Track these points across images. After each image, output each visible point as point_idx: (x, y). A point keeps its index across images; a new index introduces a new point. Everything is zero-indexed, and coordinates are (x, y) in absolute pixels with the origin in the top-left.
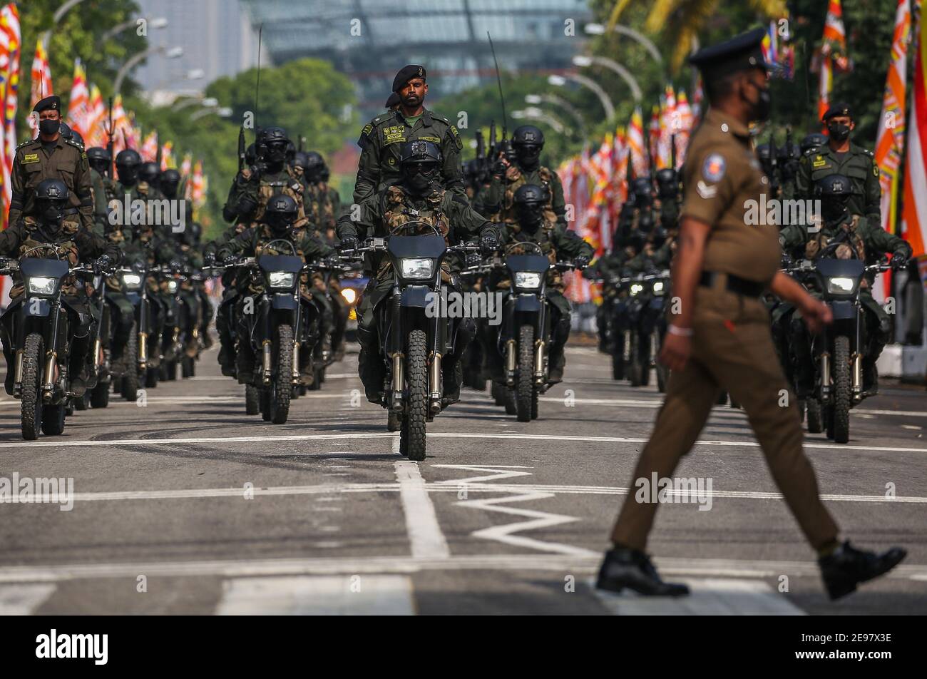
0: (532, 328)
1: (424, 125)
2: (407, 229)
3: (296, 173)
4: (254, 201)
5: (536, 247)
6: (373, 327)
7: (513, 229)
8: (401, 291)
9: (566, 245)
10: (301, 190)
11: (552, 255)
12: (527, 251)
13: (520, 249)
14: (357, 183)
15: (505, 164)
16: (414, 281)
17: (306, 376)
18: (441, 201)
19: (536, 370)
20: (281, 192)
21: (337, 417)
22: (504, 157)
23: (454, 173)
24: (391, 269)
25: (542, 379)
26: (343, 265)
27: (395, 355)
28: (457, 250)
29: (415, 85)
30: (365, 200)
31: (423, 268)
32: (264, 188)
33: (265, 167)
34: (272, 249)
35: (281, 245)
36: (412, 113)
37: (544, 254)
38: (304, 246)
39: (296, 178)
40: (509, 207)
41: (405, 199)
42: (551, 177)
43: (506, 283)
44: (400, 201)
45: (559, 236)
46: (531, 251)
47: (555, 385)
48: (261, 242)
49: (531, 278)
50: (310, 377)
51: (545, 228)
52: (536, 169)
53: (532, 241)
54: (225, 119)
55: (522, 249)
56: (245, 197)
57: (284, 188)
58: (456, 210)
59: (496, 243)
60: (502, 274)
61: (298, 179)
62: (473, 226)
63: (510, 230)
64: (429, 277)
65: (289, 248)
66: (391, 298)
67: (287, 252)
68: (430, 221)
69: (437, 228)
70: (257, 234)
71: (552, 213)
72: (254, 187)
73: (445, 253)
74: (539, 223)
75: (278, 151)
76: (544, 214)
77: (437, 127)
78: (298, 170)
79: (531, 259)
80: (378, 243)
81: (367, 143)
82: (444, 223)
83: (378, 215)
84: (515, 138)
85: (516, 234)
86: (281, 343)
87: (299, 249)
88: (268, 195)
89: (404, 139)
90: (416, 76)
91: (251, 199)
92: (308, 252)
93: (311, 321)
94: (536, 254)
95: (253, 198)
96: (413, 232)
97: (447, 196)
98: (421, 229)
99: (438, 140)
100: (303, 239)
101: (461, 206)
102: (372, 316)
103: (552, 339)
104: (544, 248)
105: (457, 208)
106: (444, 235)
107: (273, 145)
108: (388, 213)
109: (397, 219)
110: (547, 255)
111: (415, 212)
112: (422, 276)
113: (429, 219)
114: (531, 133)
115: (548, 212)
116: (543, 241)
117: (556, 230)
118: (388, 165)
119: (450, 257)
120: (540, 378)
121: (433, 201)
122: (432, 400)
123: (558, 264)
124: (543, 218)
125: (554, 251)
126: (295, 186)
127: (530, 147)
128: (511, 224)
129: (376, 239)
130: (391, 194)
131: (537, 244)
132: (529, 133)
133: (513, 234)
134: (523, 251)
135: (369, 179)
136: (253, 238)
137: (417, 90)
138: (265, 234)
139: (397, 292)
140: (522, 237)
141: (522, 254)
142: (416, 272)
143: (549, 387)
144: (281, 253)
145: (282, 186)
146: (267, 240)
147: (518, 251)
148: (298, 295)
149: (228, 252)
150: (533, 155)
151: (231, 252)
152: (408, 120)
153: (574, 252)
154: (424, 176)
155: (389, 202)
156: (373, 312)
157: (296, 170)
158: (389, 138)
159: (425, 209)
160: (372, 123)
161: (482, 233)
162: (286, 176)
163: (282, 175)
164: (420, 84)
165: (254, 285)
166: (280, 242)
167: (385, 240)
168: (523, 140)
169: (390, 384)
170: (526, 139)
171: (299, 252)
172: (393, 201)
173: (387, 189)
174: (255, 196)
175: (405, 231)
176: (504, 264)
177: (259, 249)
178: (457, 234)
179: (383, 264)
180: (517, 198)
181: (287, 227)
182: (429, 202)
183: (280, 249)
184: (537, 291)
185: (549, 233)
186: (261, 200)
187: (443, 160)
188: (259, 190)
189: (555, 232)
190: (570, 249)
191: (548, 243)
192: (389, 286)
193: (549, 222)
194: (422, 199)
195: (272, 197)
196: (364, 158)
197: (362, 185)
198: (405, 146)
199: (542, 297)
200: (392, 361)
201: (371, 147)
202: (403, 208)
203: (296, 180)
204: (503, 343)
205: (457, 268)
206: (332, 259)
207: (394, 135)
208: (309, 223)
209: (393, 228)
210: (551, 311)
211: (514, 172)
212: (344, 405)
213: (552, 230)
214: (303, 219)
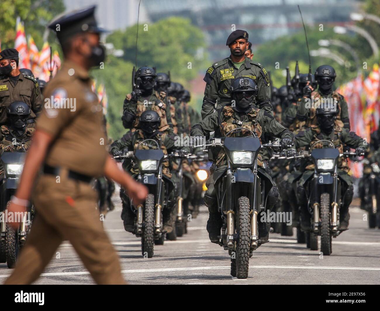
0: (328, 195)
1: (246, 68)
2: (235, 133)
3: (161, 96)
4: (133, 114)
5: (330, 143)
6: (214, 195)
7: (316, 131)
8: (232, 172)
9: (349, 141)
10: (164, 107)
11: (340, 148)
12: (324, 146)
13: (320, 145)
14: (204, 105)
15: (310, 89)
16: (240, 166)
17: (168, 227)
18: (257, 116)
19: (332, 221)
20: (151, 109)
21: (195, 255)
22: (309, 84)
23: (264, 98)
24: (225, 158)
25: (337, 227)
26: (191, 154)
27: (228, 212)
28: (267, 147)
29: (240, 43)
30: (209, 116)
31: (246, 158)
32: (140, 106)
33: (140, 92)
34: (145, 145)
35: (151, 143)
36: (237, 61)
37: (335, 148)
38: (166, 143)
39: (161, 99)
40: (313, 117)
41: (234, 114)
42: (340, 98)
43: (312, 166)
44: (231, 116)
45: (345, 136)
46: (328, 146)
47: (344, 232)
48: (138, 141)
49: (327, 163)
50: (170, 227)
51: (336, 131)
52: (330, 93)
53: (328, 139)
54: (119, 58)
55: (322, 145)
56: (127, 112)
57: (153, 106)
58: (266, 122)
59: (291, 143)
60: (309, 161)
61: (163, 100)
62: (277, 132)
63: (314, 132)
64: (250, 163)
65: (156, 145)
66: (226, 176)
67: (155, 147)
68: (250, 128)
69: (255, 133)
70: (134, 137)
71: (341, 122)
72: (133, 105)
73: (260, 148)
74: (332, 128)
75: (149, 83)
76: (335, 122)
77: (254, 69)
78: (162, 94)
79: (327, 150)
80: (218, 141)
81: (209, 79)
82: (258, 129)
83: (217, 124)
84: (317, 73)
85: (318, 134)
86: (146, 207)
87: (163, 145)
88: (142, 110)
89: (234, 77)
90: (242, 37)
91: (131, 113)
92: (168, 147)
93: (170, 191)
94: (331, 147)
95: (133, 112)
96: (239, 135)
97: (260, 113)
98: (244, 133)
99: (255, 78)
100: (165, 139)
101: (269, 119)
102: (214, 188)
103: (342, 202)
104: (336, 143)
105: (267, 120)
106: (259, 137)
107: (145, 79)
108: (223, 123)
109: (229, 127)
110: (337, 148)
111: (240, 123)
112: (246, 163)
113: (250, 127)
114: (327, 70)
115: (338, 121)
116: (335, 139)
117: (343, 132)
118: (223, 93)
119: (262, 151)
120: (335, 226)
121: (252, 115)
122: (252, 241)
123: (345, 153)
124: (335, 124)
125: (342, 146)
126: (160, 105)
127: (327, 79)
128: (314, 128)
129: (216, 139)
130: (225, 111)
131: (331, 141)
132: (326, 70)
133: (316, 134)
134: (322, 146)
135: (211, 102)
136: (132, 139)
137: (242, 46)
138: (140, 135)
139: (229, 172)
140: (322, 136)
141: (321, 148)
142: (242, 160)
143: (340, 233)
144: (150, 148)
145: (152, 105)
146: (141, 139)
147: (319, 146)
148: (160, 174)
149: (117, 149)
150: (328, 84)
151: (118, 149)
152: (235, 65)
153: (355, 146)
154: (247, 100)
155: (224, 116)
156: (214, 186)
157: (161, 94)
158: (223, 76)
159: (246, 120)
160: (213, 67)
161: (283, 136)
162: (154, 98)
163: (152, 97)
164: (243, 43)
165: (134, 169)
166: (150, 141)
167: (222, 140)
168: (323, 74)
169: (225, 231)
170: (325, 73)
171: (163, 147)
172: (227, 115)
173: (223, 108)
174: (134, 111)
175: (233, 134)
176: (310, 155)
177: (136, 145)
178: (267, 137)
179: (220, 155)
180: (319, 112)
181: (154, 131)
182: (249, 116)
183: (150, 146)
184: (332, 172)
185: (339, 133)
186: (138, 114)
187: (258, 90)
188: (136, 107)
189: (342, 134)
190: (353, 144)
191: (338, 140)
192: (224, 169)
193: (339, 127)
194: (245, 114)
195: (145, 111)
196: (208, 89)
197: (206, 106)
198: (234, 82)
199: (335, 175)
200: (226, 216)
201: (212, 82)
202: (232, 120)
203: (161, 101)
204: (311, 205)
205: (266, 158)
206: (183, 151)
207: (227, 74)
208: (169, 128)
209: (226, 133)
210: (341, 184)
211: (316, 95)
212: (200, 247)
213: (341, 132)
214: (166, 125)
